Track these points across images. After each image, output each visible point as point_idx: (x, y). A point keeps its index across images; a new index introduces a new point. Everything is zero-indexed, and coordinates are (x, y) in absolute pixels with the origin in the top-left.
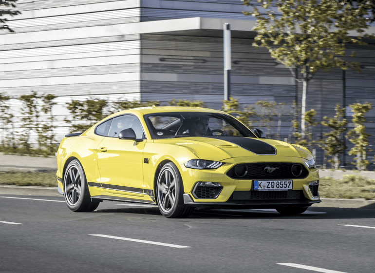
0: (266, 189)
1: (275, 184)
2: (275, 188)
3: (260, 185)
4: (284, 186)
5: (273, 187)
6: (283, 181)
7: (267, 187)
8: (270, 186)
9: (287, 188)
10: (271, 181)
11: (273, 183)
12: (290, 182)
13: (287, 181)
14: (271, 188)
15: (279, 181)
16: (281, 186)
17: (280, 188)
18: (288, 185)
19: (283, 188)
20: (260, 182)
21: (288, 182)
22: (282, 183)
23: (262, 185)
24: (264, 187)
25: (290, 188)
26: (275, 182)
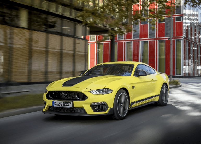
1: (63, 104)
2: (63, 106)
3: (55, 104)
5: (62, 105)
6: (67, 102)
7: (59, 105)
8: (60, 104)
9: (69, 106)
10: (60, 102)
11: (61, 103)
12: (71, 103)
14: (61, 106)
15: (65, 102)
16: (66, 105)
17: (65, 106)
18: (69, 104)
19: (67, 106)
20: (55, 102)
22: (66, 103)
23: (56, 104)
24: (57, 105)
25: (71, 106)
26: (63, 102)
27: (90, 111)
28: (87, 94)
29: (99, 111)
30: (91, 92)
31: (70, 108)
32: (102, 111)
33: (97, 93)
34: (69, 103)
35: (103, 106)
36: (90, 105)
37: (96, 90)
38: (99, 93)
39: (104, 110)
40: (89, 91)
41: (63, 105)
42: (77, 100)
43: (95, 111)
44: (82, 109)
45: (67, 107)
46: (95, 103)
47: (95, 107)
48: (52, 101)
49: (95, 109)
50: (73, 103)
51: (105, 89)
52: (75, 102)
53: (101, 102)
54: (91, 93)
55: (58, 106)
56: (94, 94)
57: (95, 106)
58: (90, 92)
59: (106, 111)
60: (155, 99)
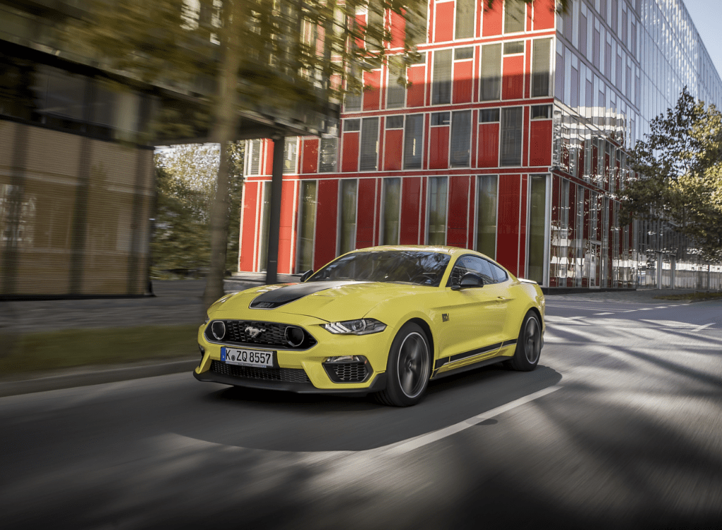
0: (236, 362)
1: (249, 356)
2: (248, 362)
3: (227, 355)
4: (261, 359)
5: (245, 360)
6: (260, 352)
7: (238, 360)
8: (240, 358)
9: (265, 364)
10: (242, 351)
11: (245, 354)
12: (270, 355)
13: (265, 353)
14: (242, 361)
15: (254, 352)
16: (257, 359)
17: (254, 363)
18: (266, 358)
19: (260, 363)
20: (228, 349)
21: (267, 355)
22: (257, 355)
23: (230, 355)
24: (233, 358)
25: (271, 364)
26: (248, 352)
27: (321, 381)
28: (315, 332)
29: (347, 381)
30: (327, 326)
31: (268, 368)
32: (354, 381)
33: (342, 331)
34: (264, 356)
35: (358, 367)
36: (323, 364)
37: (341, 322)
38: (348, 331)
39: (361, 379)
40: (320, 325)
41: (248, 360)
42: (289, 347)
43: (336, 379)
44: (301, 372)
45: (259, 365)
46: (336, 358)
47: (335, 368)
48: (219, 346)
49: (337, 373)
50: (275, 354)
51: (365, 319)
52: (281, 353)
53: (354, 356)
54: (327, 329)
55: (236, 361)
56: (333, 333)
57: (336, 365)
58: (324, 328)
59: (365, 382)
60: (504, 351)
